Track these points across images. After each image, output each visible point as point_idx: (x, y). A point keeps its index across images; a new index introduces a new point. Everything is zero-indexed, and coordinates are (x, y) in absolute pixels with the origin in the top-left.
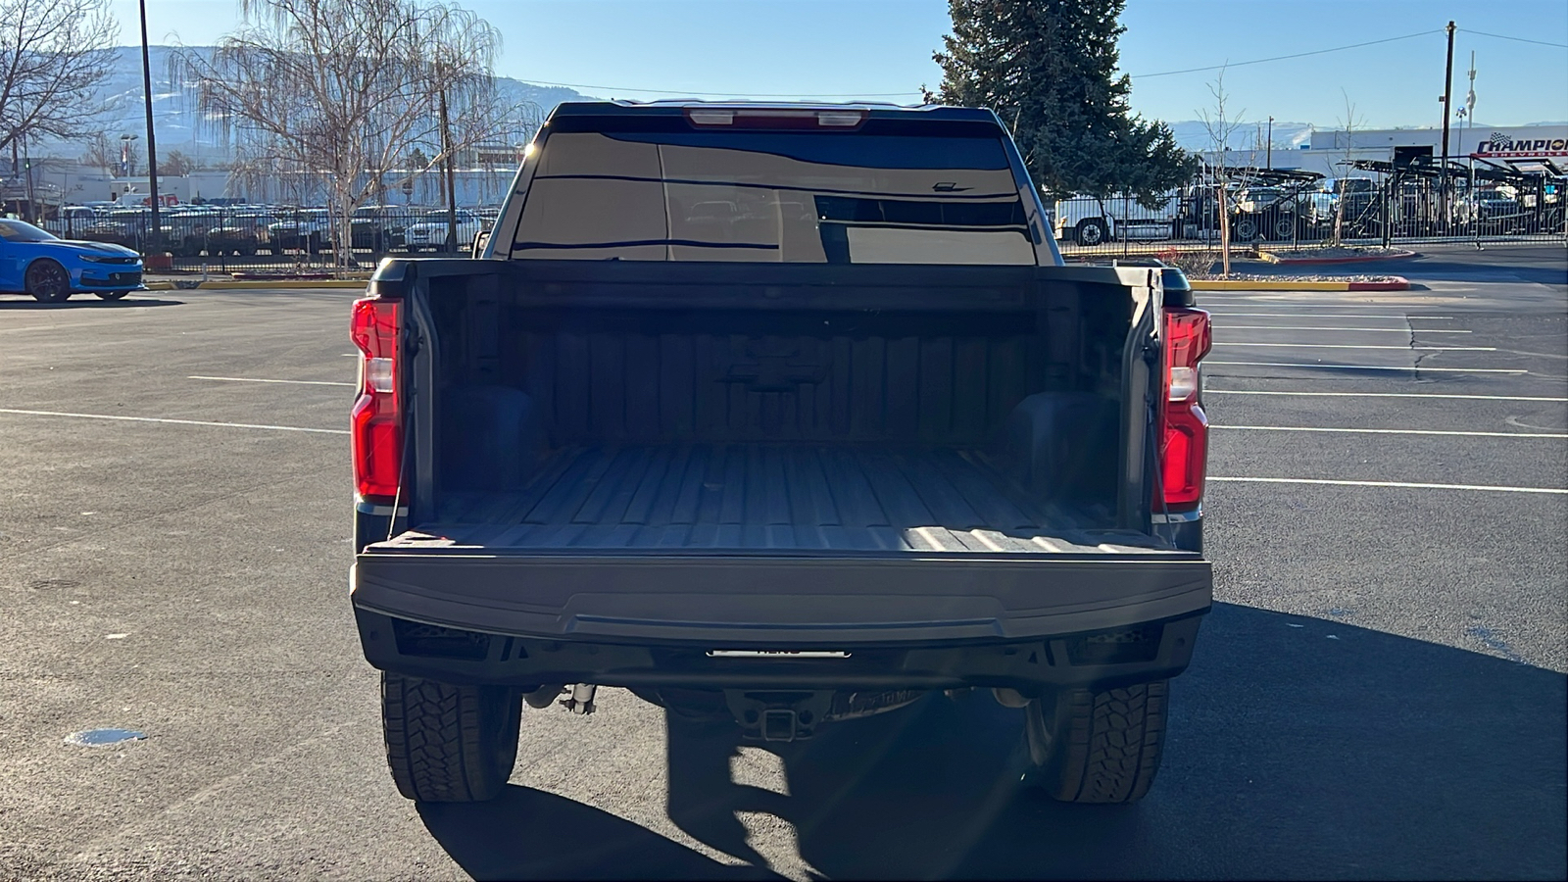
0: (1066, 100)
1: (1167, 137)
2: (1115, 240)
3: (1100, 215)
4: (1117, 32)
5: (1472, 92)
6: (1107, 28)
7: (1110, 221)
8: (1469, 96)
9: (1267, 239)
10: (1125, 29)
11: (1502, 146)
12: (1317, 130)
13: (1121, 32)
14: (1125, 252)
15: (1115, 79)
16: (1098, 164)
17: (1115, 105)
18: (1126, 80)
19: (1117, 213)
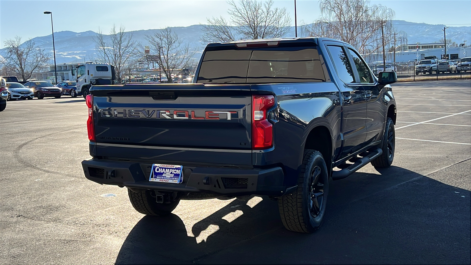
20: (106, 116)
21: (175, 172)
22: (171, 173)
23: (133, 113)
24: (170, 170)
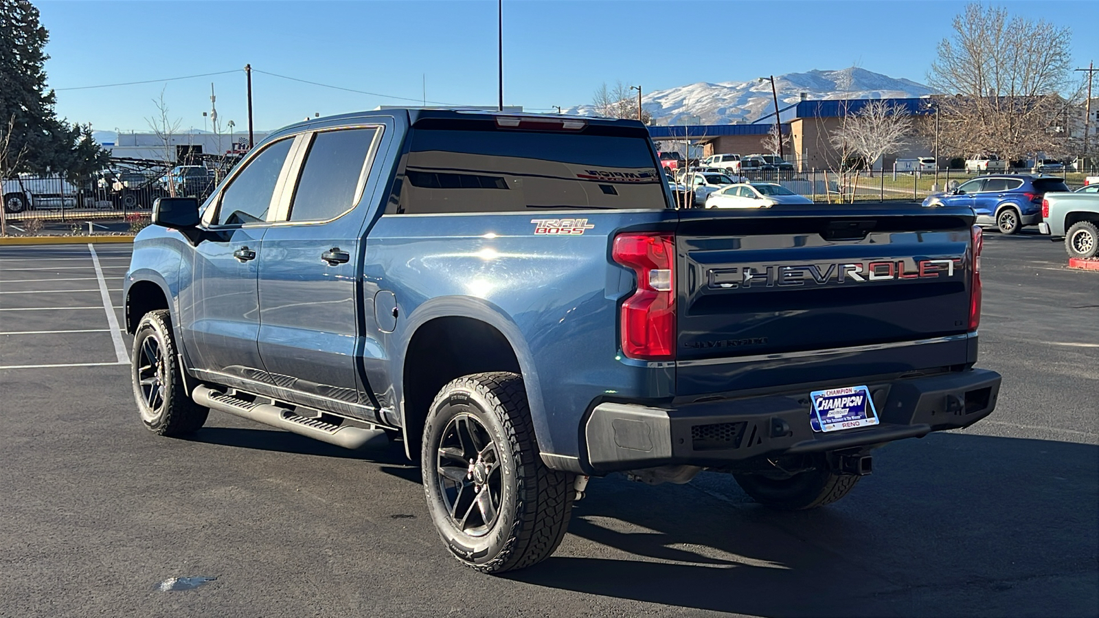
0: (11, 106)
1: (88, 134)
2: (33, 208)
3: (21, 191)
4: (44, 58)
5: (214, 110)
6: (37, 56)
7: (29, 196)
8: (212, 112)
9: (144, 208)
10: (49, 57)
11: (246, 147)
12: (122, 132)
13: (46, 59)
14: (63, 217)
15: (45, 94)
16: (40, 153)
17: (46, 111)
18: (52, 94)
19: (35, 189)
20: (722, 285)
21: (852, 401)
22: (845, 407)
23: (790, 275)
24: (844, 399)
